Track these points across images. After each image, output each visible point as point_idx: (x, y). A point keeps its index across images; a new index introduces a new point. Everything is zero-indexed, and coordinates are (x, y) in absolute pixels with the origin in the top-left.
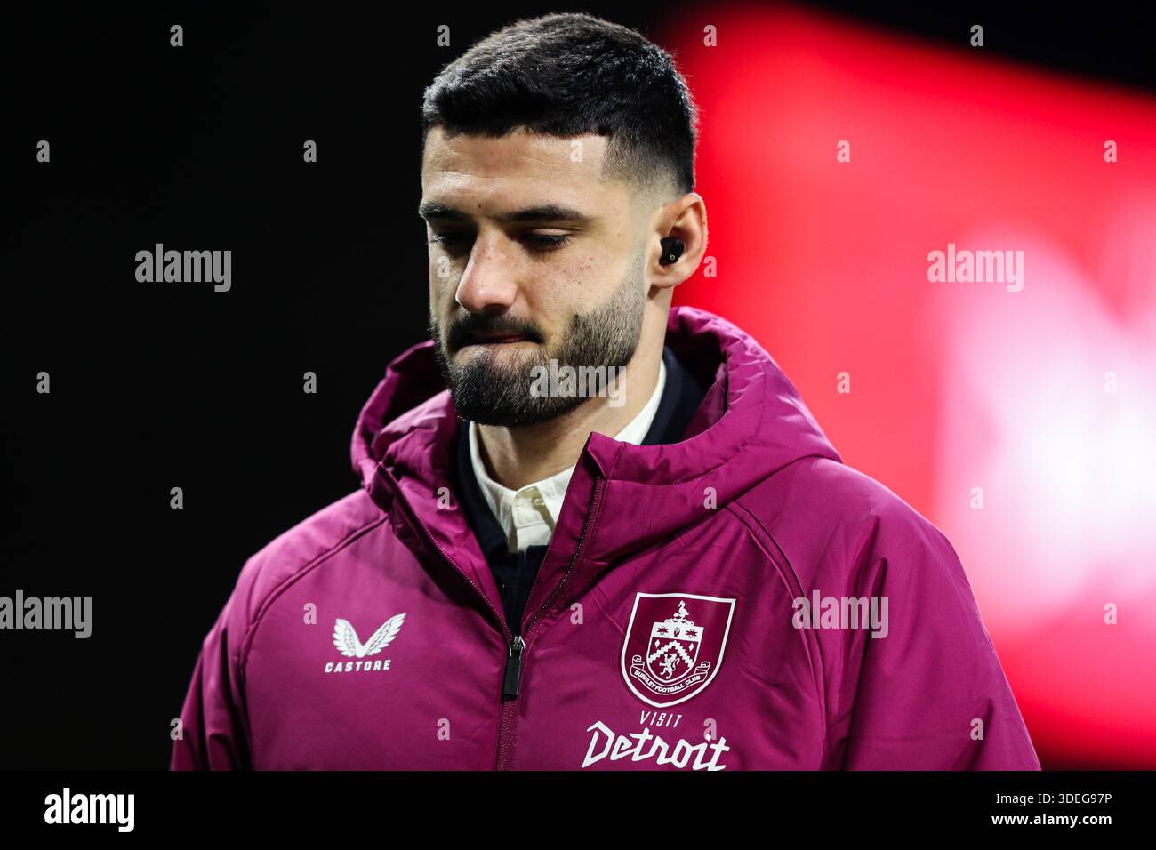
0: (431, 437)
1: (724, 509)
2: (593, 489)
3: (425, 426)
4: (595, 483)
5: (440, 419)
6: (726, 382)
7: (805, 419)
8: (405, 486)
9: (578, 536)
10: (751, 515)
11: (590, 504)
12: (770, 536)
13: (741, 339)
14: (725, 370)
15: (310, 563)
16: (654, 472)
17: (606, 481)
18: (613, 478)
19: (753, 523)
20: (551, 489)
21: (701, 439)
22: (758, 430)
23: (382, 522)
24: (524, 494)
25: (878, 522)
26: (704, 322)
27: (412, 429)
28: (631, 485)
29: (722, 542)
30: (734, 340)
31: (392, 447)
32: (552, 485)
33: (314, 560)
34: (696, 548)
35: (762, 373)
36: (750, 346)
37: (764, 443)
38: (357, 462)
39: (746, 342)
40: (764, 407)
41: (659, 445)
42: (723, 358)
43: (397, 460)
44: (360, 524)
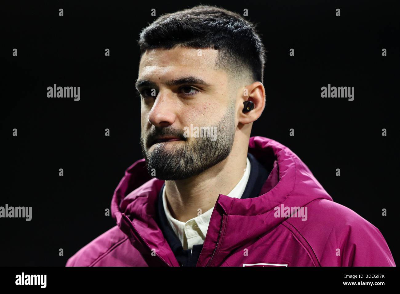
0: (145, 201)
1: (281, 225)
2: (222, 219)
3: (143, 196)
4: (222, 217)
5: (149, 192)
6: (278, 168)
7: (314, 182)
8: (135, 223)
9: (216, 241)
10: (293, 226)
11: (220, 226)
12: (301, 235)
13: (283, 149)
14: (277, 163)
15: (96, 260)
16: (248, 210)
17: (227, 215)
18: (230, 214)
19: (294, 230)
20: (201, 220)
21: (268, 195)
22: (294, 188)
23: (126, 239)
24: (189, 223)
25: (350, 227)
26: (266, 143)
27: (137, 197)
28: (238, 217)
29: (280, 239)
30: (280, 149)
31: (129, 206)
32: (201, 218)
33: (97, 258)
34: (268, 243)
35: (293, 163)
36: (287, 152)
37: (297, 194)
38: (114, 213)
39: (285, 150)
40: (296, 178)
41: (250, 199)
42: (276, 158)
43: (131, 212)
44: (117, 241)
